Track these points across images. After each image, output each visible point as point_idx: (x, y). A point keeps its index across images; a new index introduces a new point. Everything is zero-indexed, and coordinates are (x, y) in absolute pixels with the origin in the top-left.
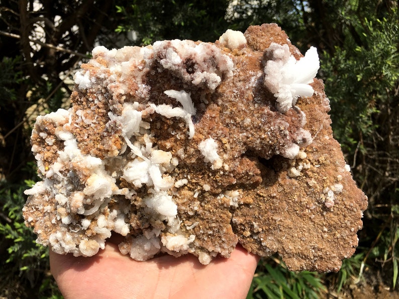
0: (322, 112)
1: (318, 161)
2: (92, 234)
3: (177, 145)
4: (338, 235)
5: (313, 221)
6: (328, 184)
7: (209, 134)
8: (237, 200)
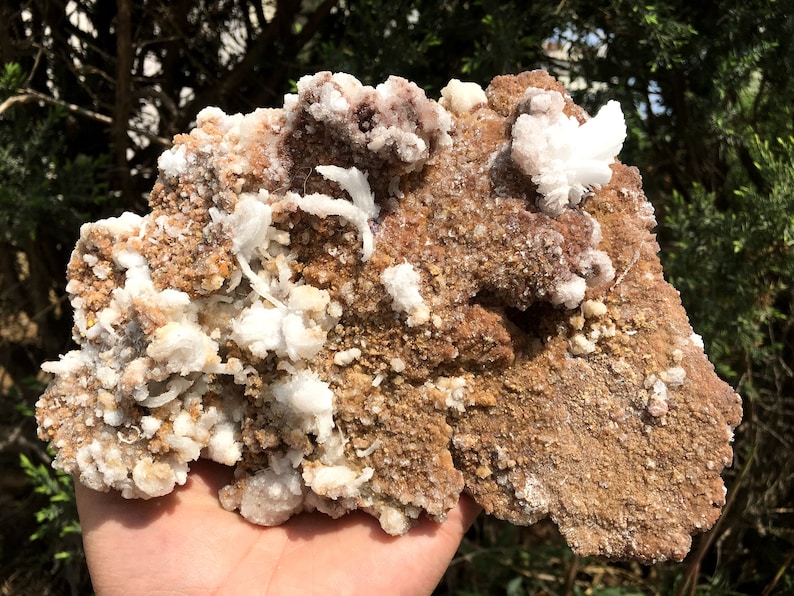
0: (637, 226)
1: (633, 324)
2: (162, 448)
3: (341, 276)
4: (680, 477)
5: (624, 448)
6: (655, 368)
7: (403, 254)
8: (461, 396)
